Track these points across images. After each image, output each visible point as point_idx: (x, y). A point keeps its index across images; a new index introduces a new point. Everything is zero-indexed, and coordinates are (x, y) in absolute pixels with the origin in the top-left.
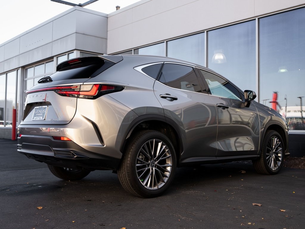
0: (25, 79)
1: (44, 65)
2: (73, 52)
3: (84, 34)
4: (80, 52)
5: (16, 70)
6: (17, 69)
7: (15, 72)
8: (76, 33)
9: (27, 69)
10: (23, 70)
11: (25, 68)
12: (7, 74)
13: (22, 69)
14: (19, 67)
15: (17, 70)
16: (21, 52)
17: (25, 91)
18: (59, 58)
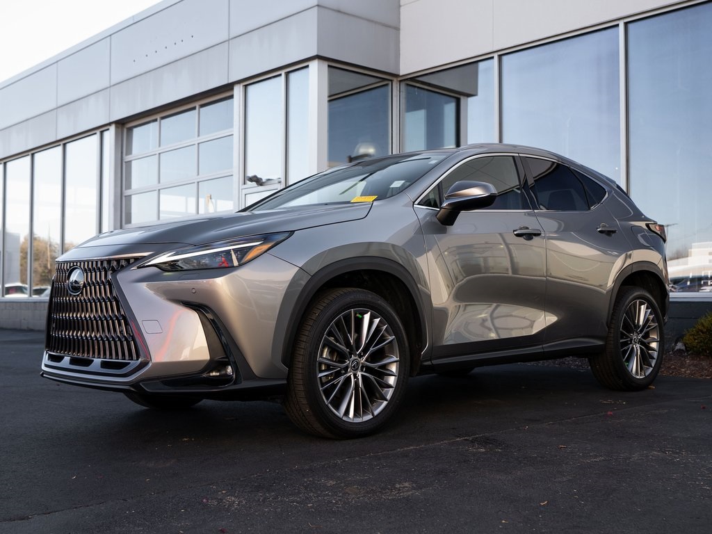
0: (127, 158)
1: (194, 113)
2: (307, 66)
3: (339, 11)
4: (329, 66)
5: (98, 132)
6: (102, 129)
7: (95, 139)
8: (318, 6)
9: (130, 130)
10: (120, 130)
11: (125, 126)
12: (65, 145)
13: (116, 127)
14: (110, 124)
15: (102, 133)
16: (114, 80)
17: (127, 193)
18: (251, 89)
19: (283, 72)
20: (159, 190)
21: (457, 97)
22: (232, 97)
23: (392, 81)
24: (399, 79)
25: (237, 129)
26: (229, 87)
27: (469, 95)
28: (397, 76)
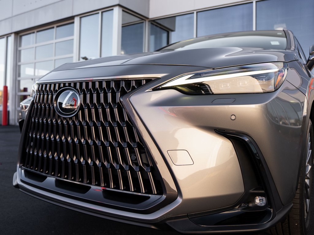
0: (19, 49)
1: (53, 30)
2: (112, 9)
4: (123, 10)
5: (5, 37)
6: (8, 35)
7: (4, 40)
9: (21, 37)
11: (19, 34)
13: (15, 35)
14: (11, 33)
15: (7, 37)
16: (14, 14)
17: (19, 64)
18: (83, 19)
19: (100, 12)
20: (35, 63)
21: (168, 31)
22: (73, 23)
23: (145, 20)
24: (149, 20)
25: (76, 37)
26: (72, 18)
27: (172, 31)
28: (148, 18)
